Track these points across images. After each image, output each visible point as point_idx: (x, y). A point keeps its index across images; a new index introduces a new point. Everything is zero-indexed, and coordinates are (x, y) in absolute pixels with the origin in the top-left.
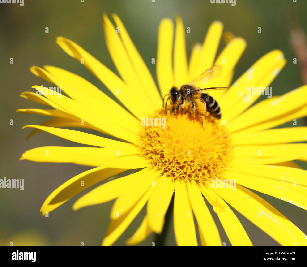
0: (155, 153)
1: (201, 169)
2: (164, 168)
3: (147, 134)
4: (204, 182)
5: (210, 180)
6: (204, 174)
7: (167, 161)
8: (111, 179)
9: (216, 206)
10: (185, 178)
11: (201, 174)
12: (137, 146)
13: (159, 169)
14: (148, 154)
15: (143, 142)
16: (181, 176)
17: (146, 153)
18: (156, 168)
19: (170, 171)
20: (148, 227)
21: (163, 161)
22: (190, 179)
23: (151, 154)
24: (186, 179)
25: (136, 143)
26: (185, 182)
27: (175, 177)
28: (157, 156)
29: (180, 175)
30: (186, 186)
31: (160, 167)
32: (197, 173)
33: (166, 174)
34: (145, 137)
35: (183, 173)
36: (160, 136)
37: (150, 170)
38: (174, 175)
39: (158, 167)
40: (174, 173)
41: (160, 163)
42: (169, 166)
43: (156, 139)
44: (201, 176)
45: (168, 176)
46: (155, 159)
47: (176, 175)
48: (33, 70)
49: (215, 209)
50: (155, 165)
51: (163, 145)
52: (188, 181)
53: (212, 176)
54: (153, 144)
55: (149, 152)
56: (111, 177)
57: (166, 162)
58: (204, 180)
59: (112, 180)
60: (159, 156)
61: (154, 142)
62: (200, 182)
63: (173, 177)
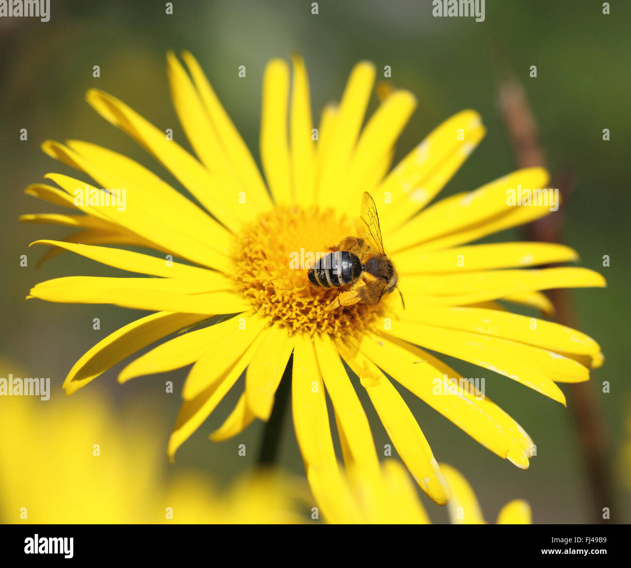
0: (260, 287)
1: (338, 313)
2: (275, 312)
3: (245, 255)
4: (343, 336)
5: (355, 332)
6: (343, 324)
7: (280, 299)
8: (182, 331)
9: (365, 377)
10: (310, 330)
11: (337, 322)
12: (228, 276)
13: (266, 315)
14: (246, 289)
15: (238, 268)
16: (304, 327)
17: (243, 287)
18: (261, 312)
19: (285, 318)
20: (247, 411)
21: (273, 301)
22: (320, 332)
23: (252, 290)
24: (312, 331)
25: (226, 270)
26: (312, 337)
27: (294, 329)
28: (262, 291)
29: (302, 324)
30: (313, 343)
31: (268, 312)
32: (332, 322)
33: (277, 323)
34: (242, 260)
35: (308, 321)
36: (267, 256)
37: (249, 317)
38: (291, 325)
39: (265, 312)
40: (291, 321)
41: (267, 304)
42: (282, 308)
43: (260, 262)
44: (339, 327)
45: (282, 326)
46: (259, 297)
47: (296, 324)
48: (47, 148)
49: (364, 382)
50: (259, 308)
51: (272, 273)
52: (316, 335)
53: (357, 325)
54: (255, 272)
55: (248, 285)
56: (184, 328)
57: (278, 302)
58: (344, 332)
59: (185, 333)
60: (266, 292)
61: (258, 268)
62: (336, 336)
63: (290, 328)
